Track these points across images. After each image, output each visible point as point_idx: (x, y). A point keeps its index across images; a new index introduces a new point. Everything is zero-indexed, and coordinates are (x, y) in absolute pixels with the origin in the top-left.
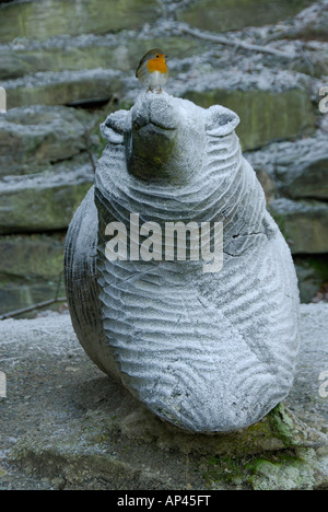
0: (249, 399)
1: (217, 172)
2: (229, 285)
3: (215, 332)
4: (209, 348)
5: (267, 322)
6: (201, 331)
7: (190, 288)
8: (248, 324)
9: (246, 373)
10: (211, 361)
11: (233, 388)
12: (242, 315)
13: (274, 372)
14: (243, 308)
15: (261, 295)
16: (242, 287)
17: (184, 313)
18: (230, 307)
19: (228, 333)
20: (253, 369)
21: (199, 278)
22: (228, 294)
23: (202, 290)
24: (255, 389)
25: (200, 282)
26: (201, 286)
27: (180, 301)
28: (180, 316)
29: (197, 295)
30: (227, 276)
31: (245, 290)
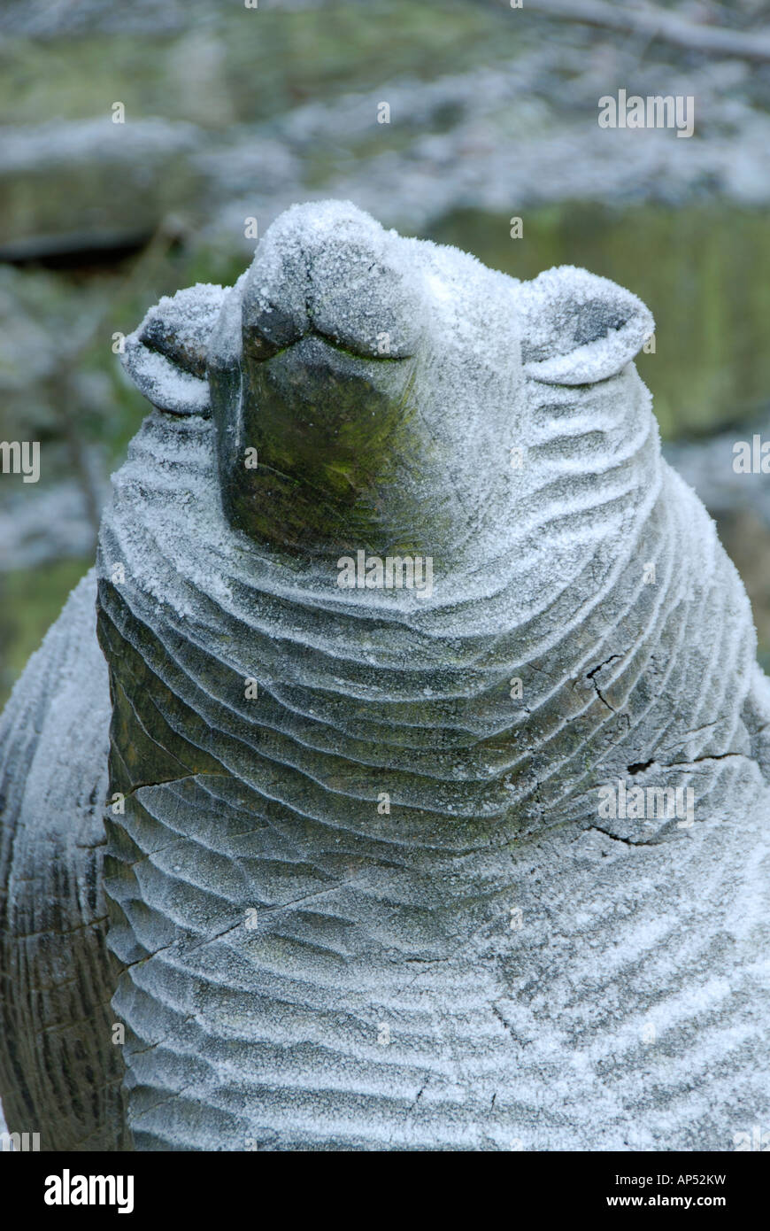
1: (568, 520)
2: (617, 957)
7: (466, 966)
8: (689, 1109)
12: (667, 1073)
14: (670, 1045)
15: (740, 997)
16: (665, 966)
17: (442, 1064)
18: (618, 1041)
22: (613, 992)
23: (508, 977)
25: (502, 945)
26: (505, 960)
27: (425, 1018)
28: (427, 1077)
29: (493, 995)
30: (608, 922)
31: (679, 978)
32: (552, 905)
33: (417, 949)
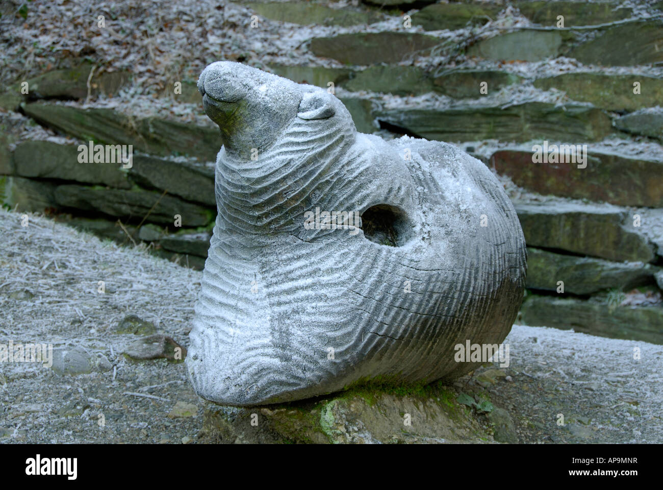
0: (244, 377)
2: (289, 268)
3: (251, 309)
4: (238, 322)
5: (304, 311)
6: (241, 305)
7: (254, 263)
8: (283, 308)
9: (252, 353)
10: (232, 334)
11: (233, 363)
12: (284, 298)
13: (287, 359)
14: (288, 292)
15: (314, 284)
16: (298, 273)
17: (237, 285)
18: (276, 288)
19: (261, 312)
20: (261, 351)
21: (263, 256)
22: (283, 276)
23: (263, 268)
24: (252, 370)
25: (264, 259)
26: (263, 263)
27: (240, 273)
28: (233, 287)
29: (256, 271)
30: (290, 260)
31: (300, 277)
32: (278, 252)
33: (244, 256)
